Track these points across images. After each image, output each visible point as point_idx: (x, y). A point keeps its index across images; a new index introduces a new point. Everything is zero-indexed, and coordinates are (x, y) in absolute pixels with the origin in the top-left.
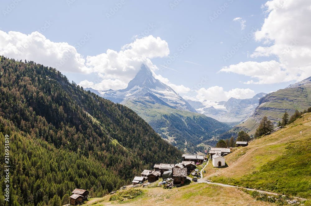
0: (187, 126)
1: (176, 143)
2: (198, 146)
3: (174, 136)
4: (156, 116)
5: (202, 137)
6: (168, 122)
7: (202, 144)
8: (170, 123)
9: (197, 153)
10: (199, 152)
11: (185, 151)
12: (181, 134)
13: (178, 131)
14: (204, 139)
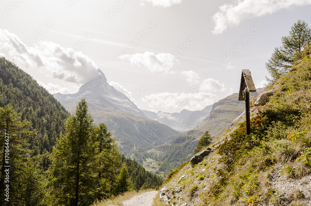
0: (138, 131)
1: (122, 148)
2: (149, 152)
3: (121, 140)
4: (103, 118)
5: (154, 143)
6: (116, 124)
7: (153, 149)
8: (118, 126)
9: (147, 159)
10: (149, 158)
11: (131, 156)
12: (130, 138)
13: (127, 135)
14: (156, 145)
